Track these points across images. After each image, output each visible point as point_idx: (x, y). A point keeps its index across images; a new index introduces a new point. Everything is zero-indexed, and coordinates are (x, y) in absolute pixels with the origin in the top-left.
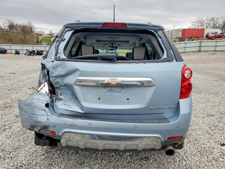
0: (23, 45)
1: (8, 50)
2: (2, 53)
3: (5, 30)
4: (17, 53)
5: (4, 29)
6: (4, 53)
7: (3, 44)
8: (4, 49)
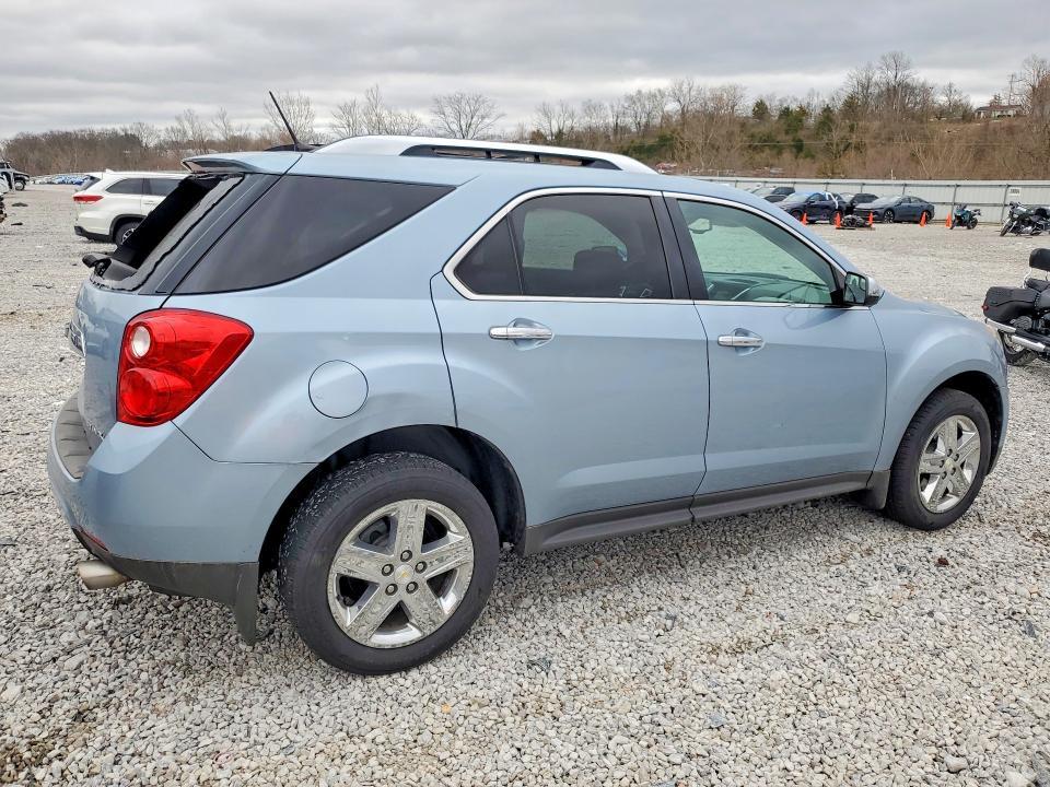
0: (1010, 182)
1: (936, 207)
2: (912, 218)
3: (1011, 112)
4: (965, 220)
5: (1006, 107)
6: (915, 219)
7: (930, 179)
8: (921, 201)
